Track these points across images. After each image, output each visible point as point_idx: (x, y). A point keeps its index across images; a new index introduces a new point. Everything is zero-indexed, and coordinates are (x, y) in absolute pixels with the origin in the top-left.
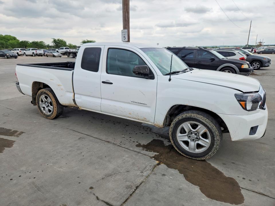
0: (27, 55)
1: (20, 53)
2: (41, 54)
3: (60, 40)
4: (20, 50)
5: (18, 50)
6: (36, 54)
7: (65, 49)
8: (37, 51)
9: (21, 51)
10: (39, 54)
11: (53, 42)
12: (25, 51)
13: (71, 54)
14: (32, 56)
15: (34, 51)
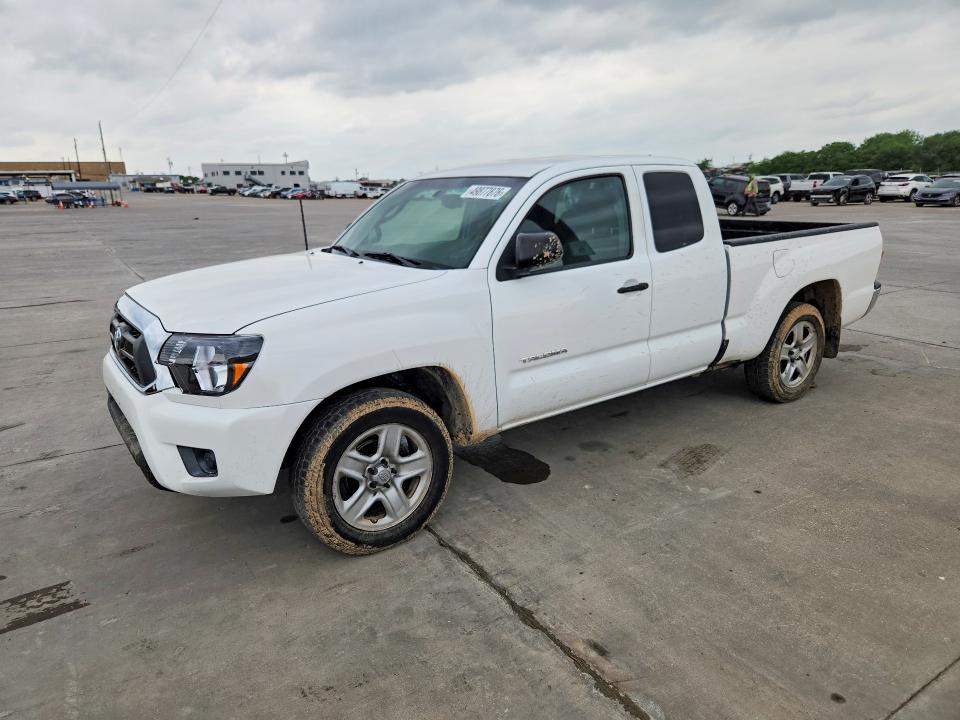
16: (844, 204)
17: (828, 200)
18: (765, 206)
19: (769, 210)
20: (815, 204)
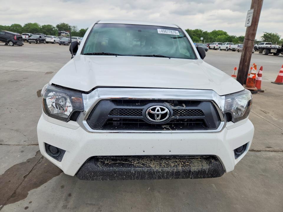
0: (221, 50)
1: (216, 47)
2: (235, 48)
3: (272, 34)
4: (217, 44)
5: (216, 44)
6: (229, 48)
7: (266, 44)
8: (231, 45)
9: (217, 46)
10: (232, 49)
11: (262, 37)
12: (220, 46)
13: (264, 50)
14: (225, 50)
15: (228, 46)
16: (39, 44)
17: (34, 42)
18: (22, 43)
19: (23, 44)
20: (30, 43)
